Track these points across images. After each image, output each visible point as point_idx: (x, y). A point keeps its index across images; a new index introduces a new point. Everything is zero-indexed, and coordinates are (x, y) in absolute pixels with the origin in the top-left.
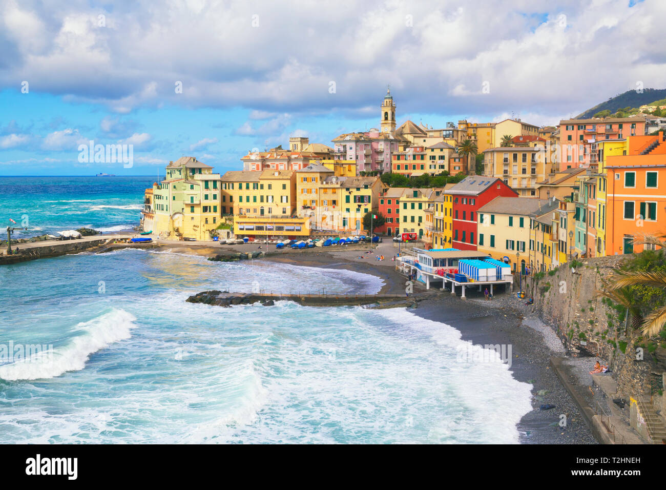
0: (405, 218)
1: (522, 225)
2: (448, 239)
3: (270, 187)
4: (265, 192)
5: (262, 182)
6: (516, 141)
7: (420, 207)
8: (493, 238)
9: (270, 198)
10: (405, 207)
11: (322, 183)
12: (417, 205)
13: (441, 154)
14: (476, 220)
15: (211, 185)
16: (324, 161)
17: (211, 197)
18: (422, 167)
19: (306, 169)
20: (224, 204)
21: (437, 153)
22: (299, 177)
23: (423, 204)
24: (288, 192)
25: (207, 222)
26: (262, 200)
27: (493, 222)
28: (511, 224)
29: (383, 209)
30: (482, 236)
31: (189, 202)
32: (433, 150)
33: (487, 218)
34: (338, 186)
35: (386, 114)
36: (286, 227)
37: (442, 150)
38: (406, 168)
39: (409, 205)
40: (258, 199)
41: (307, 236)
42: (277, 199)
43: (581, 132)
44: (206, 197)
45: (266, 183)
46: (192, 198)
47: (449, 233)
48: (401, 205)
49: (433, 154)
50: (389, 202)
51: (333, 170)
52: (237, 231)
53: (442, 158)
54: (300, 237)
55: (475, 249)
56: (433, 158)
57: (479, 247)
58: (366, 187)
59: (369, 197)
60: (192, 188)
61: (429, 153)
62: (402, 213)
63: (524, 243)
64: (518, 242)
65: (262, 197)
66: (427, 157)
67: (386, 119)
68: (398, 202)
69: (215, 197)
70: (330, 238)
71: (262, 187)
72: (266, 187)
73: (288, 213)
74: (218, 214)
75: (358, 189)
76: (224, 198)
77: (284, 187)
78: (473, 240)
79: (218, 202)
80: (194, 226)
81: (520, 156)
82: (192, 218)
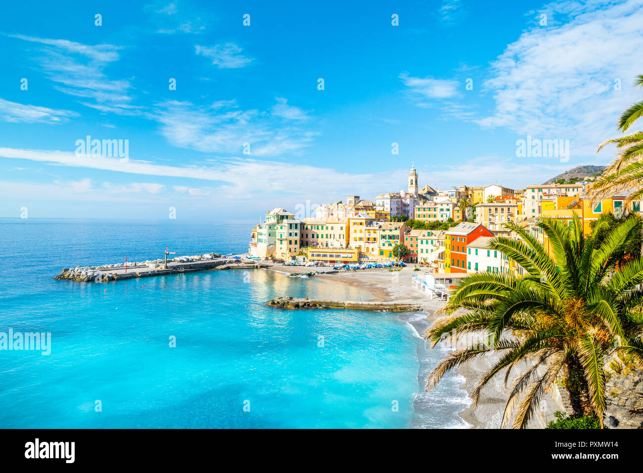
0: (422, 250)
1: (496, 256)
2: (448, 265)
3: (332, 228)
4: (329, 232)
5: (327, 225)
6: (497, 199)
7: (432, 243)
8: (477, 264)
9: (332, 236)
10: (422, 243)
11: (367, 226)
12: (430, 242)
13: (448, 207)
14: (466, 252)
15: (294, 226)
16: (368, 212)
17: (293, 234)
18: (435, 216)
19: (356, 217)
20: (302, 239)
21: (445, 207)
22: (352, 222)
23: (434, 241)
24: (344, 232)
25: (290, 251)
26: (327, 237)
27: (477, 254)
28: (489, 255)
29: (407, 243)
30: (470, 263)
31: (279, 238)
32: (442, 205)
33: (473, 251)
34: (378, 228)
35: (412, 180)
36: (342, 255)
37: (448, 204)
38: (424, 217)
39: (424, 242)
40: (325, 236)
41: (356, 262)
42: (337, 237)
43: (540, 193)
44: (290, 234)
45: (330, 226)
46: (281, 235)
47: (448, 261)
48: (419, 241)
49: (442, 207)
50: (412, 239)
51: (374, 218)
52: (310, 257)
53: (448, 210)
54: (351, 262)
55: (465, 272)
56: (442, 210)
57: (468, 271)
58: (396, 229)
59: (398, 236)
60: (281, 228)
61: (439, 207)
62: (420, 247)
63: (497, 268)
64: (493, 268)
65: (327, 235)
66: (438, 210)
67: (412, 184)
68: (417, 240)
69: (296, 234)
70: (371, 263)
71: (327, 228)
72: (330, 228)
73: (344, 246)
74: (298, 246)
75: (391, 230)
76: (302, 236)
77: (342, 228)
78: (464, 266)
79: (298, 238)
80: (282, 253)
81: (499, 209)
82: (281, 248)
